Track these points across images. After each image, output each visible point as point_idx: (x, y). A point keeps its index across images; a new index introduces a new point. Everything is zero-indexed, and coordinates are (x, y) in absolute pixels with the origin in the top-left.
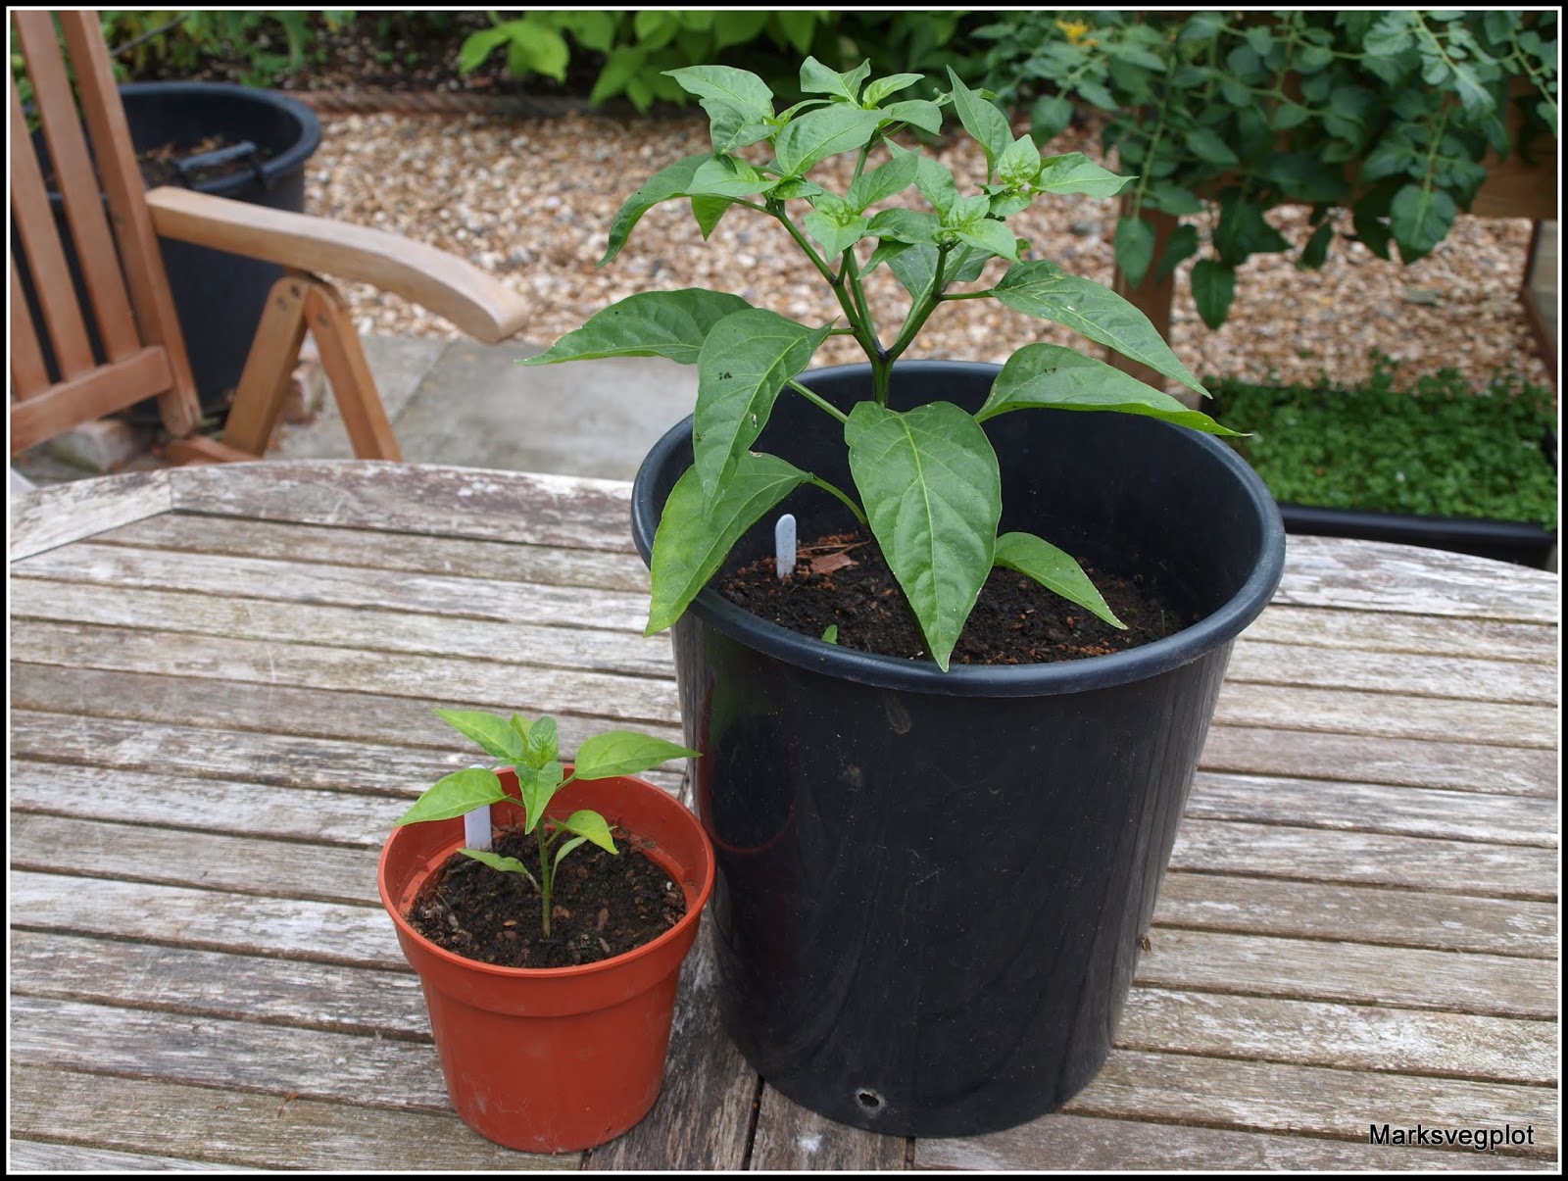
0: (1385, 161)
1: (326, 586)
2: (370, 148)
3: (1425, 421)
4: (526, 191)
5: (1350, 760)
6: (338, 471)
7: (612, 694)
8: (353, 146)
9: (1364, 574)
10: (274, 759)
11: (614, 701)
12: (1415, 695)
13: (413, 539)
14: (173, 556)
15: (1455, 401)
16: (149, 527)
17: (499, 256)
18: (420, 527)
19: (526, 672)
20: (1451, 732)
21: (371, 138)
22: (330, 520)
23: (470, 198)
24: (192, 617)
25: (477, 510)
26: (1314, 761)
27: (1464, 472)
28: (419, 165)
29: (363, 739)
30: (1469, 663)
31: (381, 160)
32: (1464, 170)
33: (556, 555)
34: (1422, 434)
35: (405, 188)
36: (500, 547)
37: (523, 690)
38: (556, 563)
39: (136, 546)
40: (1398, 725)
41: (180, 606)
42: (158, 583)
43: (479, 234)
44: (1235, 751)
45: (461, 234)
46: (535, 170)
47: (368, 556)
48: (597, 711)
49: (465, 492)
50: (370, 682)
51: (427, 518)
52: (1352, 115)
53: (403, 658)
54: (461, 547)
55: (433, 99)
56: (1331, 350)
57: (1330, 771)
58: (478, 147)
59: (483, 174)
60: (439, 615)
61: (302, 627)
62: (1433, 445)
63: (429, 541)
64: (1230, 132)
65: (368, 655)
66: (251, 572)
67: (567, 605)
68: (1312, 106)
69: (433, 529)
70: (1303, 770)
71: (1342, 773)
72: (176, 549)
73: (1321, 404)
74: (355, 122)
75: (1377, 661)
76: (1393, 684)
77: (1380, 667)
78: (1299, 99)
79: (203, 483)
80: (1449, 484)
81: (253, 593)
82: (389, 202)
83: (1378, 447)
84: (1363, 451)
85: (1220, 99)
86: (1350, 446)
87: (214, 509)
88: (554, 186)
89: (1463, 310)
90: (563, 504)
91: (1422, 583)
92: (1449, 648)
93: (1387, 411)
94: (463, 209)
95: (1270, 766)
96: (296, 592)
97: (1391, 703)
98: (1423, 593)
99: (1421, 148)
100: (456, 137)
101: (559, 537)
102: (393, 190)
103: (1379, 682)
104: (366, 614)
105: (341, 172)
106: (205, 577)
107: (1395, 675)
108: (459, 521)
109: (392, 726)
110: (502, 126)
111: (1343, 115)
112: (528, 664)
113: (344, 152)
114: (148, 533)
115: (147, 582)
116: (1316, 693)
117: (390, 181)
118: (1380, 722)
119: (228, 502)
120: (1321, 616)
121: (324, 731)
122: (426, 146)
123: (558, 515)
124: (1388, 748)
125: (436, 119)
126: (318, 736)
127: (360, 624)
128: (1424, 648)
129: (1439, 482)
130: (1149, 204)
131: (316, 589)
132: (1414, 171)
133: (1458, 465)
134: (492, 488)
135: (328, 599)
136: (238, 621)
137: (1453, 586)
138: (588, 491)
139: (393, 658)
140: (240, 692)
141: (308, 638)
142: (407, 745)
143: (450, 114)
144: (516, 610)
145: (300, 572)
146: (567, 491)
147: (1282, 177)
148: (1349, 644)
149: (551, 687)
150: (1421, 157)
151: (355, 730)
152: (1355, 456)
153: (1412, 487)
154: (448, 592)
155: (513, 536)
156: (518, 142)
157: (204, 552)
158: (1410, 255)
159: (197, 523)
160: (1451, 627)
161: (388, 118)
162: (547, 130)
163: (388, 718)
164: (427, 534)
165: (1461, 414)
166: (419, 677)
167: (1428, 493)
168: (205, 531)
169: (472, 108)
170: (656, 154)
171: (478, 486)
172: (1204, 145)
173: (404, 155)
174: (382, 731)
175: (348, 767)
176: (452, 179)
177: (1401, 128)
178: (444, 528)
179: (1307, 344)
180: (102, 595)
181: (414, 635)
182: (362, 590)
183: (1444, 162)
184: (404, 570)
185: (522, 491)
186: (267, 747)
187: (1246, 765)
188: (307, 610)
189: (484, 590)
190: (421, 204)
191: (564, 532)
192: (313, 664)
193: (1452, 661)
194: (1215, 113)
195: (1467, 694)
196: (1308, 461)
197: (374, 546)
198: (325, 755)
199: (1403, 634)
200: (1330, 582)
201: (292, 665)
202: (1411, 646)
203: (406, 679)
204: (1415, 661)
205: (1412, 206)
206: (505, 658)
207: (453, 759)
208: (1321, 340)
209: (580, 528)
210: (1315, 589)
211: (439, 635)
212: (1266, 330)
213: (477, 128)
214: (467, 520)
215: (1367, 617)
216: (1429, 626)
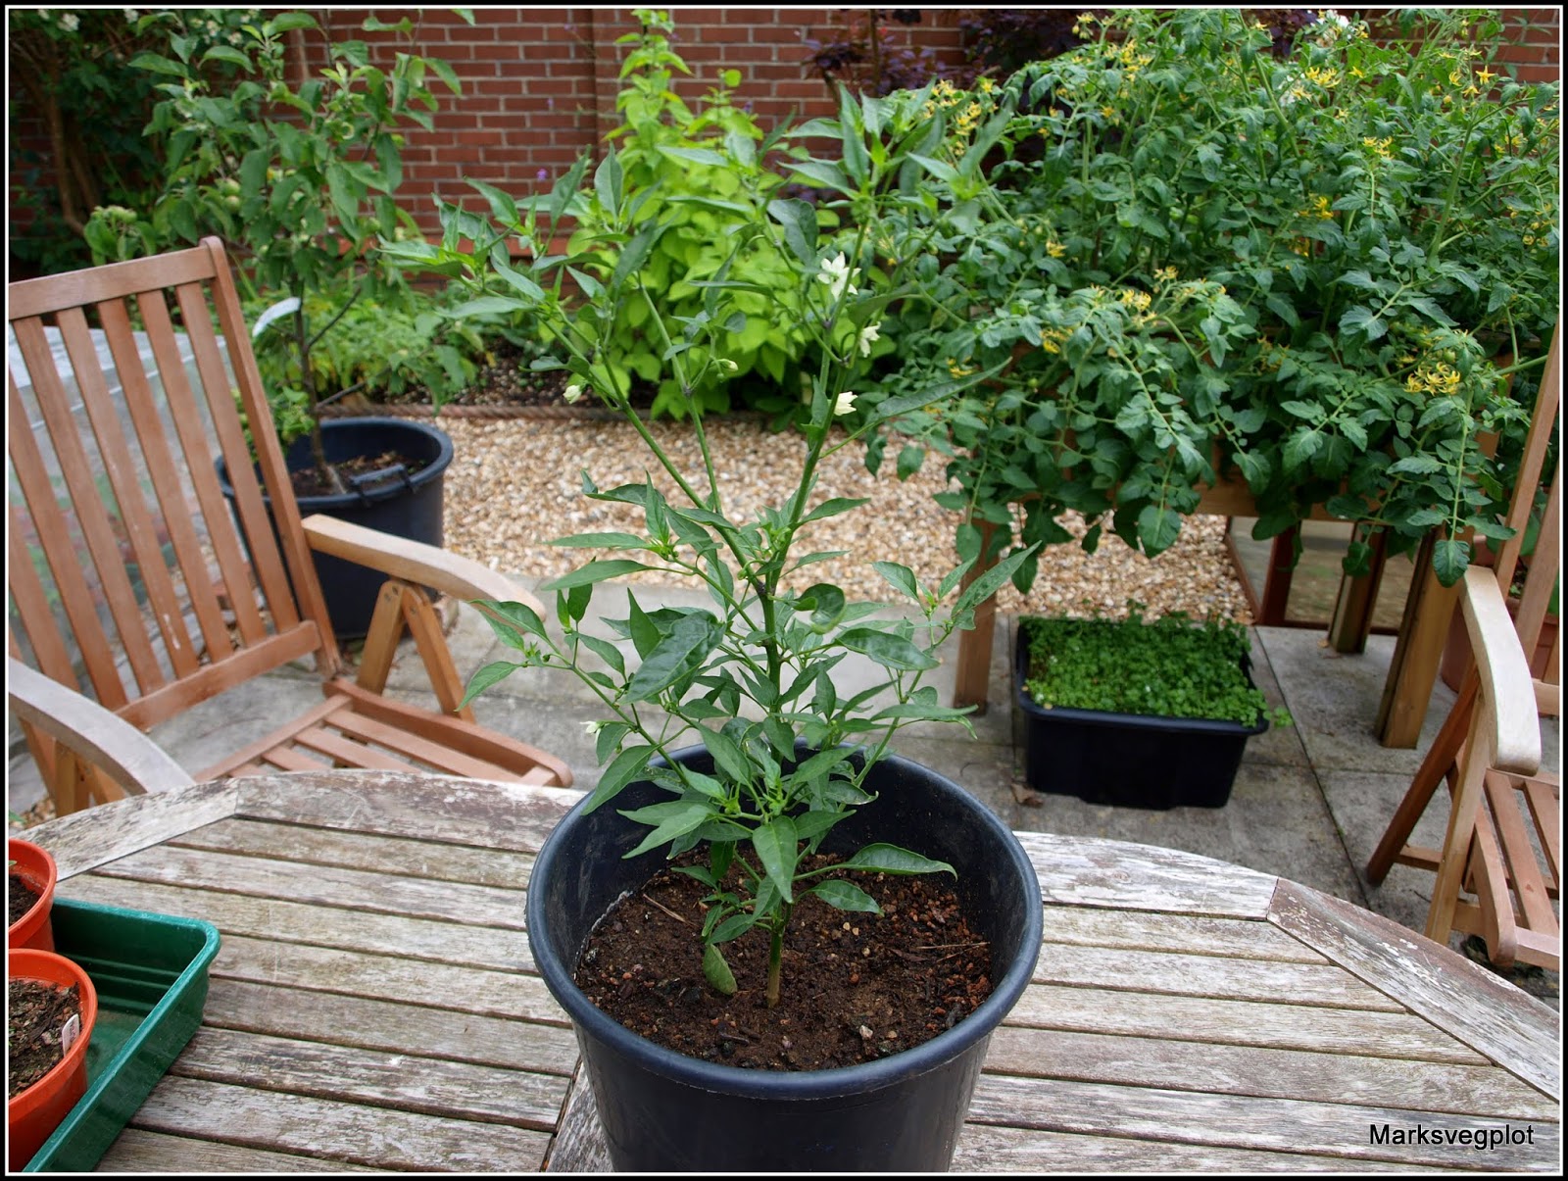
0: (1132, 489)
1: (331, 888)
2: (508, 442)
3: (1164, 647)
4: (603, 470)
5: (1091, 1059)
6: (361, 780)
7: (527, 995)
8: (498, 440)
9: (1109, 872)
10: (258, 1060)
11: (528, 1003)
12: (1144, 991)
13: (404, 843)
14: (225, 858)
15: (1183, 632)
16: (214, 831)
17: (581, 515)
18: (410, 832)
19: (465, 973)
20: (1172, 1030)
21: (510, 435)
22: (346, 825)
23: (567, 476)
24: (228, 915)
25: (455, 815)
26: (1065, 1062)
27: (1190, 684)
28: (538, 453)
29: (330, 1041)
30: (1187, 959)
31: (515, 450)
32: (1186, 495)
33: (507, 858)
34: (1161, 657)
35: (528, 468)
36: (467, 850)
37: (460, 992)
38: (505, 866)
39: (201, 849)
40: (1131, 1023)
41: (221, 906)
42: (209, 884)
43: (571, 499)
44: (1003, 1052)
45: (560, 500)
46: (609, 456)
47: (368, 859)
48: (513, 1013)
49: (450, 799)
50: (346, 983)
51: (417, 823)
52: (1110, 459)
53: (375, 959)
54: (436, 851)
55: (548, 410)
56: (1106, 577)
57: (1077, 1072)
58: (575, 441)
59: (576, 459)
60: (410, 916)
61: (306, 926)
62: (1169, 665)
63: (415, 844)
64: (1030, 467)
65: (349, 955)
66: (279, 874)
67: (506, 907)
68: (1084, 452)
69: (420, 834)
70: (1057, 1070)
71: (1086, 1073)
72: (229, 852)
73: (1097, 633)
74: (501, 425)
75: (1118, 958)
76: (1127, 981)
77: (1119, 964)
78: (1076, 448)
79: (262, 790)
80: (1180, 694)
81: (276, 893)
82: (515, 477)
83: (1133, 666)
84: (1125, 667)
85: (1023, 445)
86: (1115, 666)
87: (264, 815)
88: (621, 467)
89: (1189, 548)
90: (518, 811)
91: (1153, 879)
92: (1171, 944)
93: (1139, 640)
94: (562, 483)
95: (1030, 1067)
96: (308, 894)
97: (1126, 999)
98: (1153, 889)
99: (1158, 480)
100: (562, 434)
101: (511, 841)
102: (520, 470)
103: (1117, 979)
104: (356, 914)
105: (489, 458)
106: (244, 879)
107: (1129, 971)
108: (441, 827)
109: (353, 1027)
110: (591, 427)
111: (1103, 459)
112: (469, 965)
113: (493, 444)
114: (212, 836)
115: (201, 883)
116: (1070, 990)
117: (519, 464)
118: (1118, 1021)
119: (276, 808)
120: (1074, 913)
121: (302, 1032)
122: (543, 440)
123: (513, 819)
124: (1122, 1046)
125: (551, 423)
126: (297, 1037)
127: (350, 925)
128: (1152, 944)
129: (1173, 693)
130: (978, 515)
131: (323, 891)
132: (1152, 496)
133: (1185, 679)
134: (470, 795)
135: (330, 900)
136: (259, 922)
137: (1174, 883)
138: (538, 798)
139: (368, 959)
140: (246, 991)
141: (307, 938)
142: (362, 1047)
143: (560, 419)
144: (467, 911)
145: (314, 875)
146: (524, 799)
147: (1064, 496)
148: (1095, 941)
149: (482, 988)
150: (1157, 487)
151: (326, 1032)
152: (1118, 672)
153: (1156, 696)
154: (420, 894)
155: (477, 841)
156: (600, 438)
157: (249, 855)
158: (1151, 552)
159: (250, 826)
160: (1173, 923)
161: (521, 422)
162: (619, 430)
163: (353, 1019)
164: (415, 839)
165: (1188, 643)
166: (383, 978)
167: (1166, 699)
168: (254, 835)
169: (573, 415)
170: (686, 445)
171: (459, 793)
172: (1012, 476)
173: (529, 447)
174: (347, 1032)
175: (313, 1070)
176: (558, 462)
177: (1143, 467)
178: (427, 833)
179: (1091, 572)
180: (167, 893)
181: (387, 936)
182: (356, 892)
183: (1172, 489)
184: (393, 874)
185: (490, 798)
186: (255, 1048)
187: (1011, 1066)
188: (313, 909)
189: (448, 893)
190: (537, 480)
191: (514, 836)
192: (307, 964)
193: (1173, 957)
194: (1019, 456)
195: (1184, 989)
196: (1088, 675)
197: (375, 850)
198: (298, 1056)
199: (1136, 930)
200: (1083, 881)
201: (292, 965)
202: (1141, 942)
203: (374, 980)
204: (1146, 957)
205: (1151, 519)
206: (451, 959)
207: (395, 1061)
208: (1100, 569)
209: (528, 833)
210: (1071, 887)
211: (405, 936)
212: (1066, 563)
213: (576, 428)
214: (446, 825)
215: (1110, 914)
216: (1157, 922)
